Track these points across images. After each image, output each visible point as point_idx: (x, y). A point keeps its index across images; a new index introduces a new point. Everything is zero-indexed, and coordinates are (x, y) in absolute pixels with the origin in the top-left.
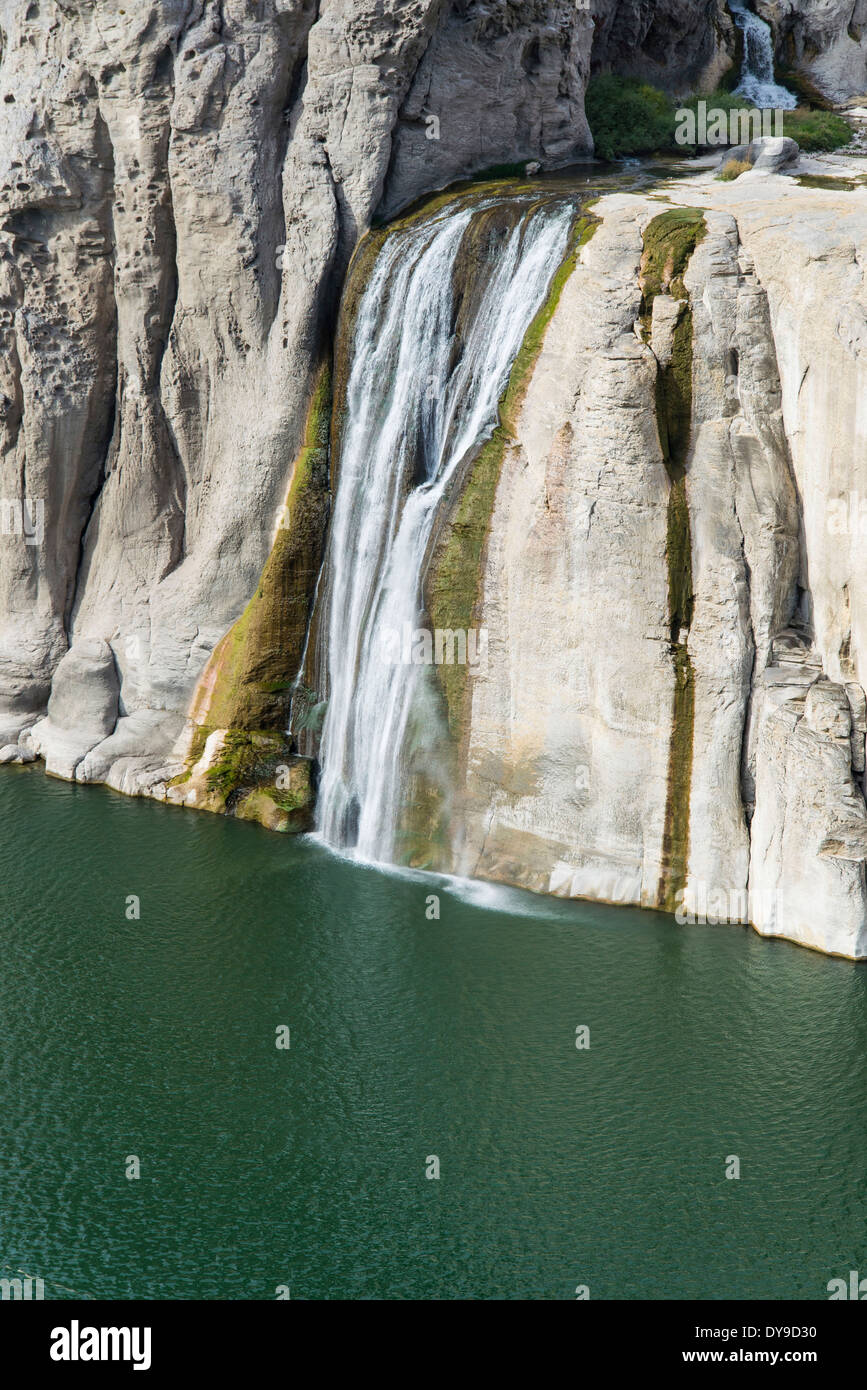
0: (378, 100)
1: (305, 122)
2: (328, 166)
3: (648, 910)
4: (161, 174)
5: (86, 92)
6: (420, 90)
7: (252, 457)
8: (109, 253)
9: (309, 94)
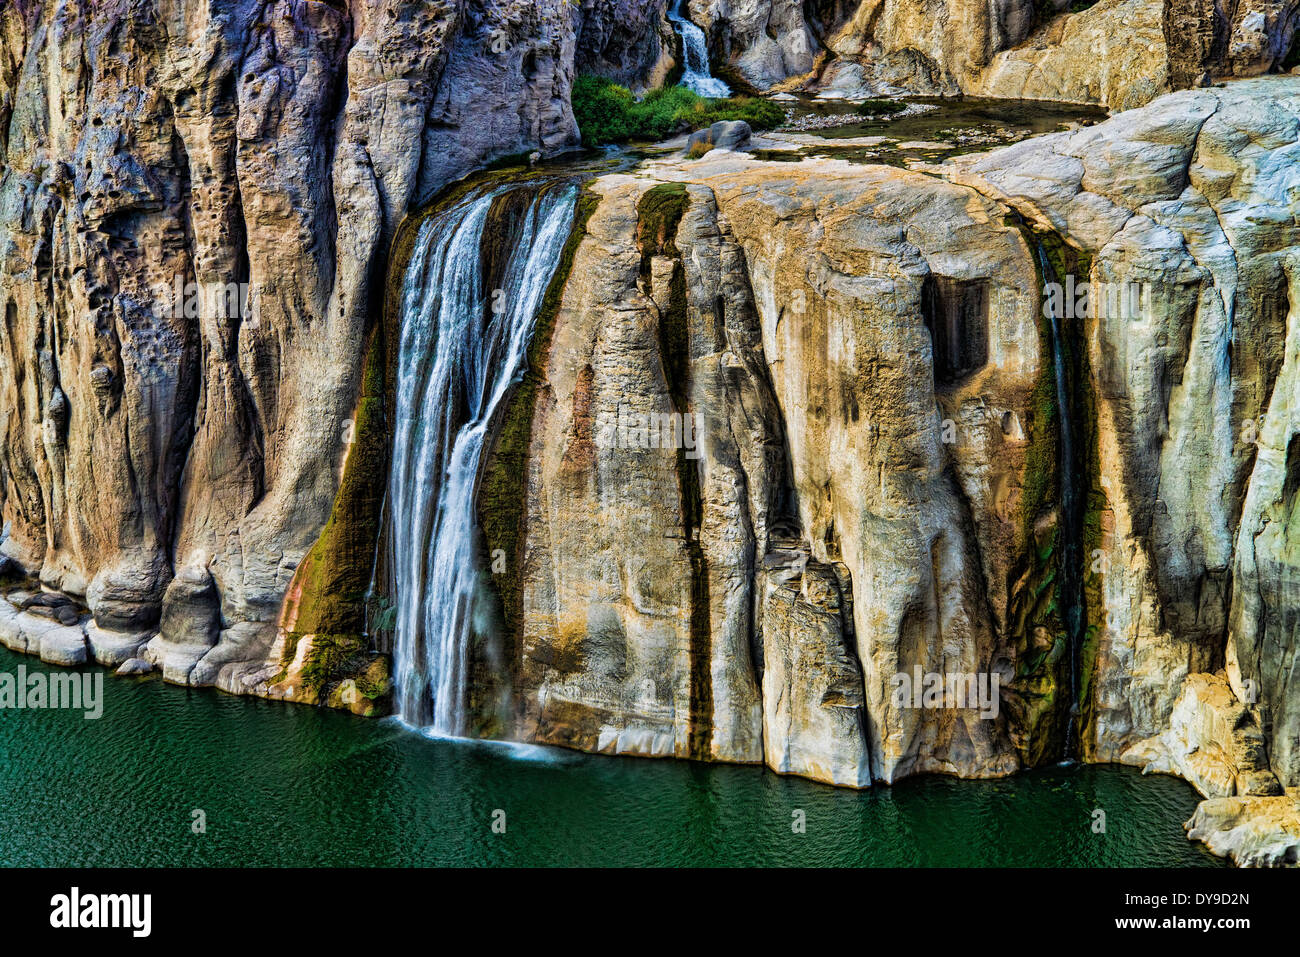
0: (409, 109)
1: (349, 128)
2: (370, 165)
3: (682, 760)
4: (230, 178)
5: (163, 112)
6: (442, 98)
7: (320, 408)
8: (188, 245)
9: (351, 106)
